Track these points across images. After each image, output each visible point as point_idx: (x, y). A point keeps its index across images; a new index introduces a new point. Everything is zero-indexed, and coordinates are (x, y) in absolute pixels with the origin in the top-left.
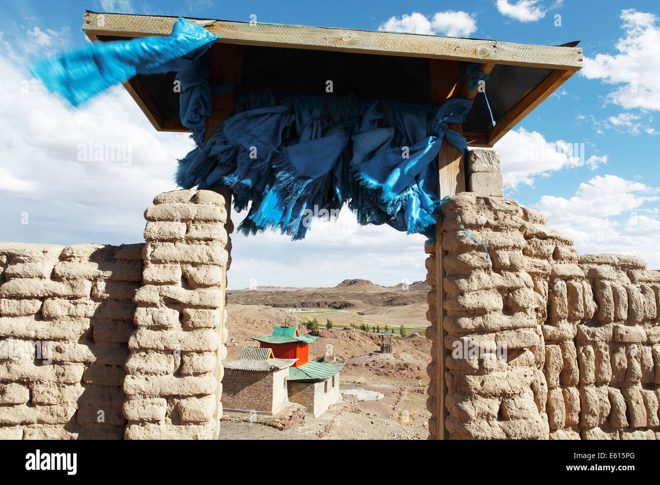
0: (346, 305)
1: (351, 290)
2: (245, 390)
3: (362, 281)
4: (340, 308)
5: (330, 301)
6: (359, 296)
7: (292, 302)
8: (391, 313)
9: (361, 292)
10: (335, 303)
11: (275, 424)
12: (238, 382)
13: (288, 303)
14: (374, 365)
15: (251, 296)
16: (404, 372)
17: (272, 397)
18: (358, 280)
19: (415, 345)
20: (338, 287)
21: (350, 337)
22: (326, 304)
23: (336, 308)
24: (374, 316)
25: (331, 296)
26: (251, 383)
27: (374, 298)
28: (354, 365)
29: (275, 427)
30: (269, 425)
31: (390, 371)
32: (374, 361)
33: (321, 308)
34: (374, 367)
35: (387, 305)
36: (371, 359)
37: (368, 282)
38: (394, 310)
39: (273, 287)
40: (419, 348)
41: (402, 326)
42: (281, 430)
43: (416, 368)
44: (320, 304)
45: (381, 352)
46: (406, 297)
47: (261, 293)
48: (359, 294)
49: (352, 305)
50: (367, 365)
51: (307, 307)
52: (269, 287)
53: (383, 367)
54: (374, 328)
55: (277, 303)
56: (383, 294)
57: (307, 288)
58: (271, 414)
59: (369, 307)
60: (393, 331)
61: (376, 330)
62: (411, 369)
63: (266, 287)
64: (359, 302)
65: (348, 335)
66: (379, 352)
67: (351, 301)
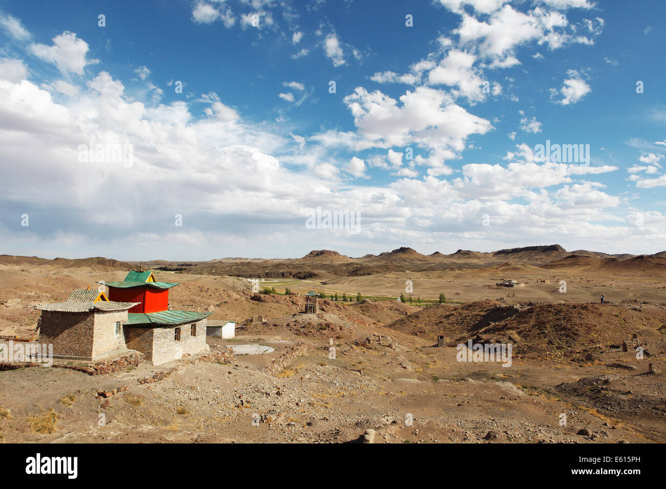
0: (310, 276)
1: (318, 261)
2: (65, 334)
3: (329, 252)
4: (304, 278)
5: (295, 271)
6: (323, 267)
7: (256, 272)
8: (353, 282)
9: (328, 263)
10: (300, 273)
11: (85, 368)
12: (58, 326)
13: (252, 273)
14: (295, 325)
15: (216, 267)
16: (324, 332)
17: (92, 341)
18: (326, 251)
19: (362, 311)
20: (305, 258)
21: (292, 302)
22: (291, 274)
23: (301, 278)
24: (336, 286)
25: (296, 267)
26: (71, 326)
27: (338, 268)
28: (275, 325)
29: (84, 371)
30: (79, 370)
31: (311, 330)
32: (296, 321)
33: (285, 278)
34: (295, 328)
35: (352, 275)
36: (294, 320)
37: (335, 253)
38: (356, 280)
39: (240, 259)
40: (367, 314)
41: (359, 293)
42: (91, 375)
43: (338, 328)
44: (285, 274)
45: (306, 312)
46: (370, 267)
47: (227, 264)
48: (324, 265)
49: (317, 275)
50: (288, 325)
51: (272, 277)
52: (236, 258)
53: (303, 327)
54: (332, 297)
55: (241, 274)
56: (349, 264)
57: (274, 259)
58: (90, 360)
59: (334, 276)
60: (350, 299)
61: (334, 299)
62: (332, 329)
63: (233, 259)
64: (324, 272)
65: (290, 299)
66: (303, 313)
67: (316, 272)
